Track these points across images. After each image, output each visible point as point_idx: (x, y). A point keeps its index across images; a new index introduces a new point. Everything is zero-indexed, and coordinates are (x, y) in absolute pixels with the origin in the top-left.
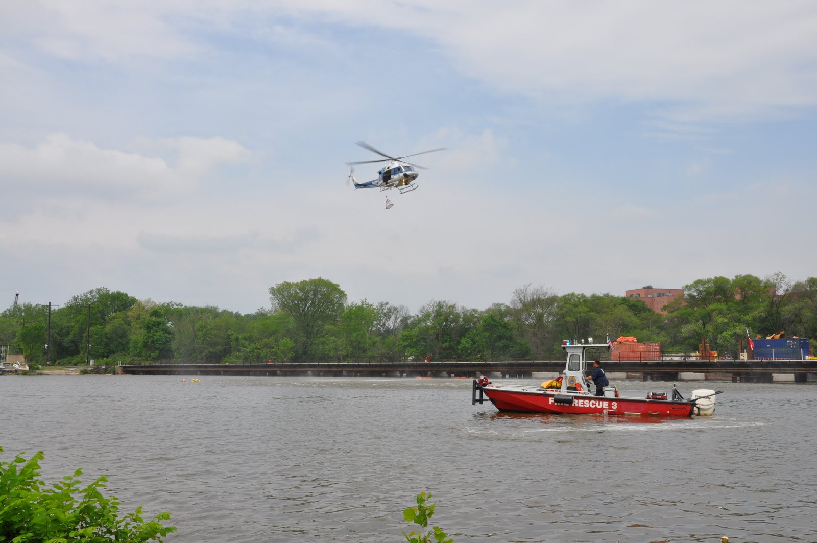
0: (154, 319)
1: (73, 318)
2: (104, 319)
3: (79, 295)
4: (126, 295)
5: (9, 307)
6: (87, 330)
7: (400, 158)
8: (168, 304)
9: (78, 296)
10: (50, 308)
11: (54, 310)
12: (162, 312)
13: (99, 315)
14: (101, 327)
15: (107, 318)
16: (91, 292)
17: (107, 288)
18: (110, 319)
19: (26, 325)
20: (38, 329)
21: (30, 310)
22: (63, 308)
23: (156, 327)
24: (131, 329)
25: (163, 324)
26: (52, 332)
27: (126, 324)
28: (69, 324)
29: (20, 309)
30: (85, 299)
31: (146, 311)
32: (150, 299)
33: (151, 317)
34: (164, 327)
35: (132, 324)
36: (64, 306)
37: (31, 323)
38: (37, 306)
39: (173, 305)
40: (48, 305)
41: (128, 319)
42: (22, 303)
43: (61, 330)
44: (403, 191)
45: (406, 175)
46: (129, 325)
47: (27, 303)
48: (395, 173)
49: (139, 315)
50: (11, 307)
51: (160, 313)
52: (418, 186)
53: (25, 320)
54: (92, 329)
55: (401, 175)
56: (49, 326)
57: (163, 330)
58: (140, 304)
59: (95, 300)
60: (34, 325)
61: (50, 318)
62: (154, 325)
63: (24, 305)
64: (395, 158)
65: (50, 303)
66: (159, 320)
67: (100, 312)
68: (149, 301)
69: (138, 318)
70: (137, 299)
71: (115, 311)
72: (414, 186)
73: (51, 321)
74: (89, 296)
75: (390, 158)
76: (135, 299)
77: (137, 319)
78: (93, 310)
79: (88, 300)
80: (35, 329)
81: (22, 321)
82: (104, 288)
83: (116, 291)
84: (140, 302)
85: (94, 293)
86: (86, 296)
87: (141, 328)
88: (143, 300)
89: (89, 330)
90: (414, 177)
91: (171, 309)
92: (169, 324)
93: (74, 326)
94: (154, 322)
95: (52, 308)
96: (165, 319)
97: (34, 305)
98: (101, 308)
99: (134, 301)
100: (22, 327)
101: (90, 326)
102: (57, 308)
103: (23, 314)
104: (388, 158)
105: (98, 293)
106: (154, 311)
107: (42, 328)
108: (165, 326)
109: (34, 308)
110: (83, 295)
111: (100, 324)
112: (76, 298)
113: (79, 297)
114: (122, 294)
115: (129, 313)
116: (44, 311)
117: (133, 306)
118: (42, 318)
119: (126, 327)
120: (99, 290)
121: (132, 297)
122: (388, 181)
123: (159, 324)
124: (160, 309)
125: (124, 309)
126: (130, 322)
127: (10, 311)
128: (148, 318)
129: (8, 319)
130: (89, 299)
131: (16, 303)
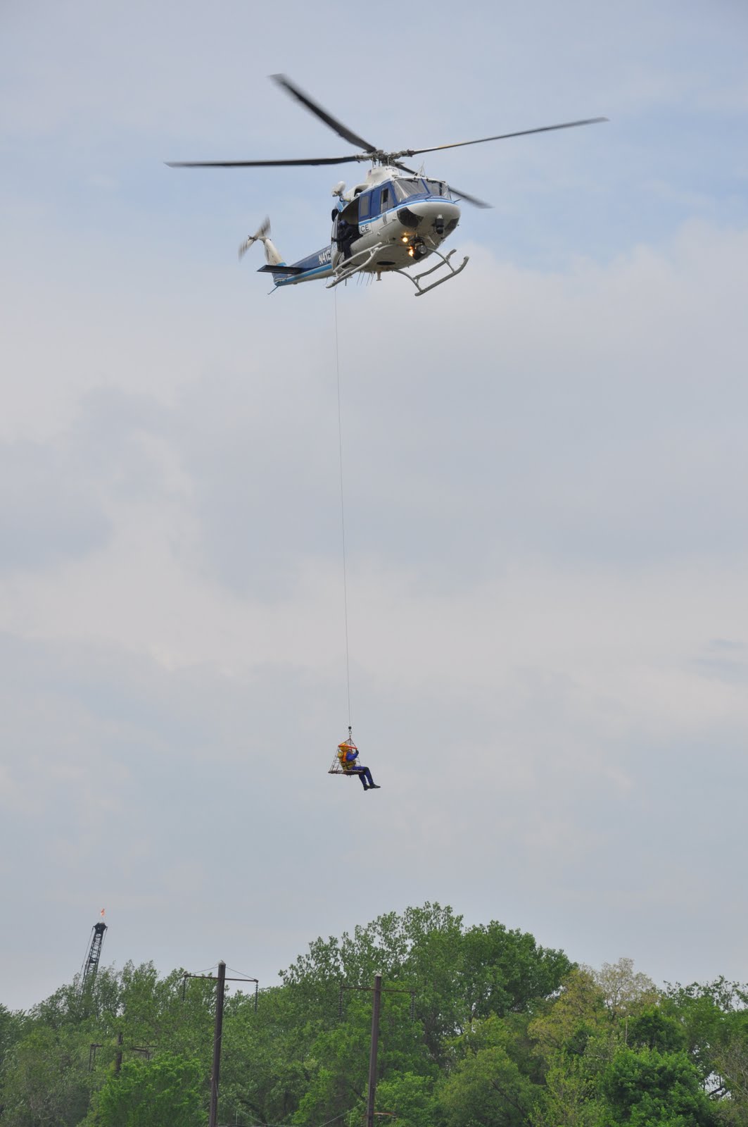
0: (644, 1055)
1: (313, 1035)
2: (434, 1047)
3: (338, 936)
4: (529, 941)
5: (69, 982)
6: (366, 1094)
7: (410, 154)
8: (707, 990)
9: (334, 941)
10: (222, 989)
11: (239, 997)
12: (682, 1024)
13: (418, 1028)
14: (419, 1080)
15: (450, 1045)
16: (387, 923)
17: (449, 909)
18: (460, 1046)
19: (129, 1061)
20: (171, 1080)
21: (147, 997)
22: (275, 991)
23: (653, 1095)
24: (546, 1097)
25: (684, 1081)
26: (227, 1092)
27: (524, 1073)
28: (296, 1064)
29: (109, 991)
30: (362, 956)
31: (612, 1017)
32: (626, 963)
33: (630, 1044)
34: (689, 1098)
35: (550, 1077)
36: (279, 982)
37: (147, 1054)
38: (174, 977)
39: (726, 998)
40: (216, 974)
41: (536, 1051)
42: (119, 968)
43: (262, 1090)
44: (424, 283)
45: (407, 218)
46: (538, 1079)
47: (137, 966)
48: (373, 213)
49: (581, 1034)
50: (76, 978)
51: (672, 1030)
52: (466, 260)
53: (126, 1039)
54: (384, 1087)
55: (392, 214)
56: (217, 1066)
57: (686, 1110)
58: (583, 983)
59: (404, 959)
60: (160, 1060)
61: (219, 1032)
62: (643, 1085)
63: (127, 972)
64: (388, 151)
65: (222, 968)
66: (667, 1060)
67: (421, 1012)
68: (622, 973)
69: (577, 1047)
70: (572, 960)
71: (483, 1011)
72: (456, 262)
73: (224, 1047)
74: (378, 942)
75: (370, 149)
76: (565, 961)
77: (570, 1051)
78: (395, 1002)
79: (373, 958)
80: (163, 1079)
81: (114, 1042)
82: (437, 907)
83: (486, 923)
84: (583, 974)
85: (399, 931)
86: (366, 941)
87: (590, 1094)
88: (598, 968)
89: (373, 1091)
90: (444, 225)
91: (721, 1015)
92: (712, 1084)
93: (316, 1070)
94: (647, 1071)
95: (230, 993)
96: (696, 1061)
97: (162, 976)
98: (424, 999)
99: (559, 968)
100: (112, 1066)
101: (382, 1071)
102: (249, 990)
103: (120, 1012)
104: (359, 151)
105: (415, 931)
106: (645, 1020)
107: (188, 1075)
108: (694, 1093)
109: (163, 988)
110: (352, 937)
111: (420, 1070)
112: (326, 948)
113: (340, 946)
114: (511, 938)
115: (539, 1026)
116: (197, 999)
117: (555, 994)
118: (193, 1035)
119: (525, 1085)
120: (418, 916)
121: (551, 953)
122: (354, 245)
123: (667, 1079)
124: (671, 1011)
125: (520, 1003)
126: (540, 1062)
127: (70, 997)
128: (619, 1050)
129: (64, 1036)
130: (380, 954)
131: (93, 961)
